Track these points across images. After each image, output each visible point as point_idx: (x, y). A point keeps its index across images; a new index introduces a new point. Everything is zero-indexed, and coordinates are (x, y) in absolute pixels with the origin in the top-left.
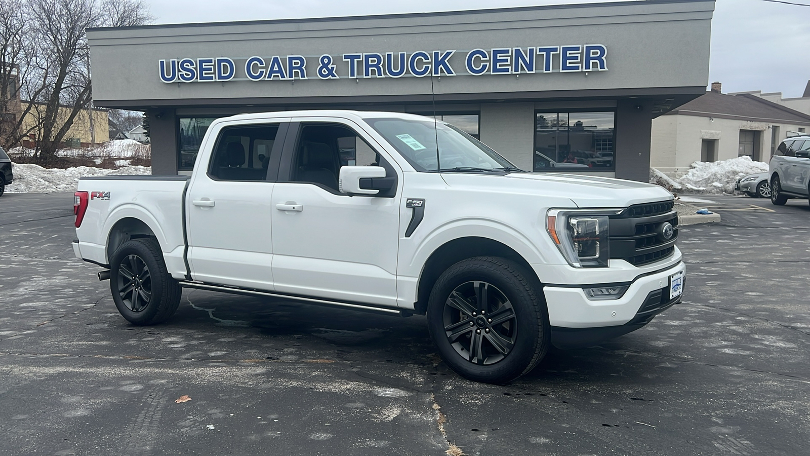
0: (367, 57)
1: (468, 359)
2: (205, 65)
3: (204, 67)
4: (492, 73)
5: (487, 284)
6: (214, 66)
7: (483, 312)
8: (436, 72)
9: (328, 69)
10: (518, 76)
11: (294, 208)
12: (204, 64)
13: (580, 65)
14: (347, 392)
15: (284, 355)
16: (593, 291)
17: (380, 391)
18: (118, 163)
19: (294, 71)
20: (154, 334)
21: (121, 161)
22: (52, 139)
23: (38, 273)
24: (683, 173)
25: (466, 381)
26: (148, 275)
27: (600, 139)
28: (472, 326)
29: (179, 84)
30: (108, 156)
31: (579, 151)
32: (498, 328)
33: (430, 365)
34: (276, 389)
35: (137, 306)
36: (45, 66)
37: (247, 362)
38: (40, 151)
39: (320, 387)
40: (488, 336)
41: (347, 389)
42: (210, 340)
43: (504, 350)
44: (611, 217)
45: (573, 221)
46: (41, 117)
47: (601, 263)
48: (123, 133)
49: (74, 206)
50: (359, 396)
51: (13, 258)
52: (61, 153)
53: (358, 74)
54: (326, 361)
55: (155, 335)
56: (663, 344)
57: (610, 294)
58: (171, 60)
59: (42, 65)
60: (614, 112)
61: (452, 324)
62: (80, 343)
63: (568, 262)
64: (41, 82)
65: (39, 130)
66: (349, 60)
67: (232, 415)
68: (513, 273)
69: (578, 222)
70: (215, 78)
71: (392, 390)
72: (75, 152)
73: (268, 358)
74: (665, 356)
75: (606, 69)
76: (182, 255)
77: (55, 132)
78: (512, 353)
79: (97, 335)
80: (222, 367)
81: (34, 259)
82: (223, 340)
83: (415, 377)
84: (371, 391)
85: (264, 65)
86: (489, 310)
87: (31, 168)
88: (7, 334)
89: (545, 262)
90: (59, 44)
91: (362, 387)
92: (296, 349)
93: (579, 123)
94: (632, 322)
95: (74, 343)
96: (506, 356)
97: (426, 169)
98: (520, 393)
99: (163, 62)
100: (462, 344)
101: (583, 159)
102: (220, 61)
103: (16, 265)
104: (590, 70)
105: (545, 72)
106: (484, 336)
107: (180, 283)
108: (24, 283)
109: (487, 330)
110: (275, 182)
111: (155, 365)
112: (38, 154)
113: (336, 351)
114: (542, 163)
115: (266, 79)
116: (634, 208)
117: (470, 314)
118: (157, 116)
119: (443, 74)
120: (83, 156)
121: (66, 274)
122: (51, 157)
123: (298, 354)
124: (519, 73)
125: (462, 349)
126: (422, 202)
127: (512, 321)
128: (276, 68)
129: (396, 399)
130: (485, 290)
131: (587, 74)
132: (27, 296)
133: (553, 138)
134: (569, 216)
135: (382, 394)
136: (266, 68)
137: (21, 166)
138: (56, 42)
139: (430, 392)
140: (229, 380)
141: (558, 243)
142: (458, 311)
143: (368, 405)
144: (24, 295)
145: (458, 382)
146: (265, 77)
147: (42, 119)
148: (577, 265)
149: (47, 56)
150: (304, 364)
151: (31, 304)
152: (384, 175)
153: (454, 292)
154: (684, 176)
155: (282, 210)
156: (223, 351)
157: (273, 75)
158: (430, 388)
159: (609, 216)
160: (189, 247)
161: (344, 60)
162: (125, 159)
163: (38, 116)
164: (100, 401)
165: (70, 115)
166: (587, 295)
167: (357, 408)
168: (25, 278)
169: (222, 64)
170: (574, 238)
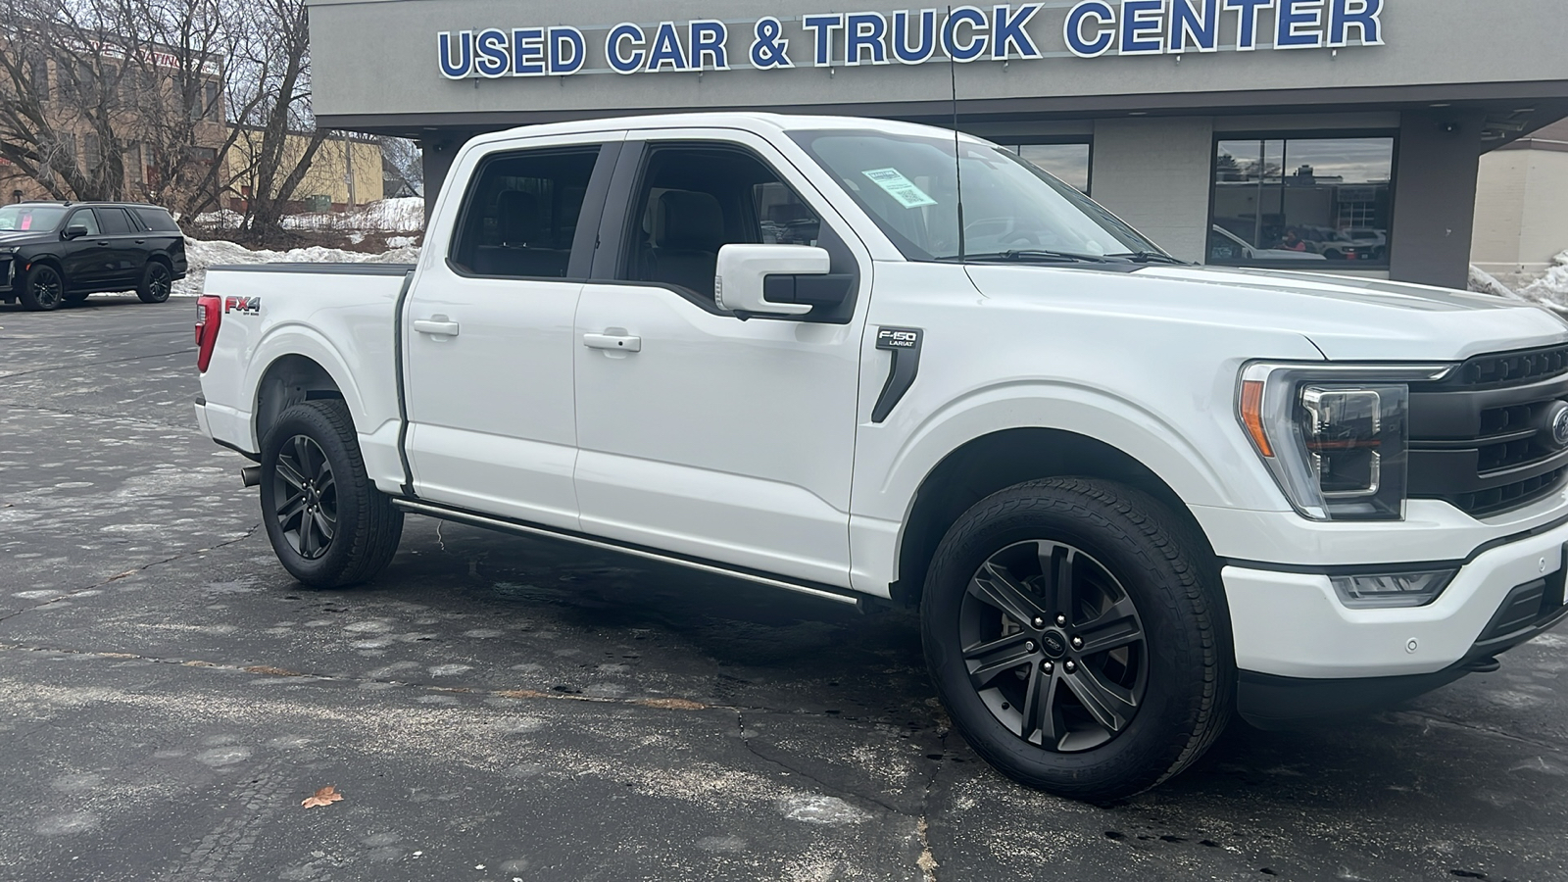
0: (854, 21)
1: (1020, 735)
2: (526, 43)
3: (524, 46)
4: (1121, 53)
5: (1072, 550)
6: (545, 43)
7: (1061, 618)
8: (1000, 52)
9: (771, 47)
10: (1178, 58)
11: (621, 344)
12: (524, 40)
13: (1320, 33)
14: (712, 802)
15: (595, 681)
16: (1357, 583)
17: (793, 802)
18: (391, 242)
19: (702, 52)
20: (335, 611)
21: (398, 238)
22: (273, 195)
23: (168, 458)
24: (1535, 275)
25: (1013, 787)
26: (330, 482)
27: (1349, 203)
28: (1030, 652)
29: (477, 81)
30: (376, 229)
31: (1305, 226)
32: (1100, 664)
33: (930, 731)
34: (548, 780)
35: (310, 547)
36: (262, 56)
37: (508, 697)
38: (252, 218)
39: (653, 781)
40: (1072, 680)
41: (716, 793)
42: (448, 633)
43: (1110, 720)
44: (1414, 387)
45: (1312, 396)
46: (254, 154)
47: (1385, 509)
48: (410, 187)
49: (196, 327)
50: (739, 814)
51: (139, 427)
52: (291, 222)
53: (834, 58)
54: (686, 705)
55: (337, 615)
56: (1522, 701)
57: (1403, 592)
58: (461, 33)
59: (256, 55)
60: (1392, 139)
61: (984, 641)
62: (173, 627)
63: (1292, 505)
64: (255, 87)
65: (252, 179)
66: (816, 28)
67: (419, 853)
68: (1142, 526)
69: (1323, 398)
70: (547, 69)
71: (825, 800)
72: (314, 221)
73: (557, 688)
74: (1533, 736)
75: (1380, 42)
76: (394, 442)
77: (278, 181)
78: (1133, 730)
79: (219, 607)
80: (445, 708)
81: (177, 429)
82: (475, 633)
83: (887, 763)
84: (770, 803)
85: (643, 42)
86: (1076, 615)
87: (224, 248)
88: (40, 597)
89: (1229, 503)
90: (287, 13)
91: (750, 789)
92: (627, 667)
93: (1305, 169)
94: (1459, 665)
95: (162, 626)
96: (1115, 736)
97: (931, 253)
98: (1149, 833)
99: (446, 36)
100: (1004, 693)
101: (1314, 243)
102: (556, 34)
103: (136, 440)
104: (1344, 44)
105: (1239, 48)
106: (1060, 680)
107: (394, 500)
108: (135, 480)
109: (1070, 664)
110: (586, 283)
111: (301, 697)
112: (249, 223)
113: (716, 678)
114: (1226, 249)
115: (647, 70)
116: (1478, 363)
117: (1028, 622)
118: (436, 148)
119: (1014, 56)
120: (329, 227)
121: (221, 462)
122: (271, 230)
123: (627, 682)
124: (1182, 51)
125: (1005, 707)
126: (914, 335)
127: (1134, 647)
128: (667, 48)
129: (829, 832)
130: (1068, 563)
131: (1334, 53)
132: (126, 509)
133: (1250, 199)
134: (1299, 382)
135: (797, 811)
136: (647, 47)
137: (205, 245)
138: (282, 11)
139: (918, 812)
140: (448, 747)
141: (1267, 452)
142: (998, 612)
143: (754, 846)
144: (122, 505)
145: (991, 788)
146: (644, 65)
147: (256, 157)
148: (1317, 511)
149: (265, 38)
150: (633, 710)
151: (123, 528)
152: (825, 268)
153: (988, 565)
154: (1537, 283)
155: (597, 349)
156: (464, 663)
157: (661, 61)
158: (919, 799)
159: (1409, 383)
160: (410, 424)
161: (805, 28)
162: (407, 234)
163: (248, 150)
164: (137, 791)
165: (305, 150)
166: (1341, 593)
167: (725, 854)
168: (141, 468)
169: (560, 39)
170: (1308, 443)
